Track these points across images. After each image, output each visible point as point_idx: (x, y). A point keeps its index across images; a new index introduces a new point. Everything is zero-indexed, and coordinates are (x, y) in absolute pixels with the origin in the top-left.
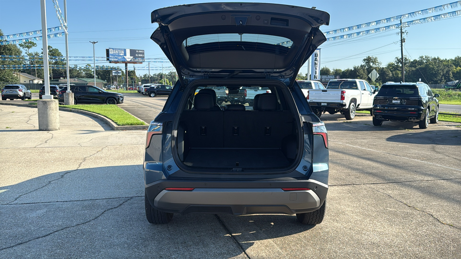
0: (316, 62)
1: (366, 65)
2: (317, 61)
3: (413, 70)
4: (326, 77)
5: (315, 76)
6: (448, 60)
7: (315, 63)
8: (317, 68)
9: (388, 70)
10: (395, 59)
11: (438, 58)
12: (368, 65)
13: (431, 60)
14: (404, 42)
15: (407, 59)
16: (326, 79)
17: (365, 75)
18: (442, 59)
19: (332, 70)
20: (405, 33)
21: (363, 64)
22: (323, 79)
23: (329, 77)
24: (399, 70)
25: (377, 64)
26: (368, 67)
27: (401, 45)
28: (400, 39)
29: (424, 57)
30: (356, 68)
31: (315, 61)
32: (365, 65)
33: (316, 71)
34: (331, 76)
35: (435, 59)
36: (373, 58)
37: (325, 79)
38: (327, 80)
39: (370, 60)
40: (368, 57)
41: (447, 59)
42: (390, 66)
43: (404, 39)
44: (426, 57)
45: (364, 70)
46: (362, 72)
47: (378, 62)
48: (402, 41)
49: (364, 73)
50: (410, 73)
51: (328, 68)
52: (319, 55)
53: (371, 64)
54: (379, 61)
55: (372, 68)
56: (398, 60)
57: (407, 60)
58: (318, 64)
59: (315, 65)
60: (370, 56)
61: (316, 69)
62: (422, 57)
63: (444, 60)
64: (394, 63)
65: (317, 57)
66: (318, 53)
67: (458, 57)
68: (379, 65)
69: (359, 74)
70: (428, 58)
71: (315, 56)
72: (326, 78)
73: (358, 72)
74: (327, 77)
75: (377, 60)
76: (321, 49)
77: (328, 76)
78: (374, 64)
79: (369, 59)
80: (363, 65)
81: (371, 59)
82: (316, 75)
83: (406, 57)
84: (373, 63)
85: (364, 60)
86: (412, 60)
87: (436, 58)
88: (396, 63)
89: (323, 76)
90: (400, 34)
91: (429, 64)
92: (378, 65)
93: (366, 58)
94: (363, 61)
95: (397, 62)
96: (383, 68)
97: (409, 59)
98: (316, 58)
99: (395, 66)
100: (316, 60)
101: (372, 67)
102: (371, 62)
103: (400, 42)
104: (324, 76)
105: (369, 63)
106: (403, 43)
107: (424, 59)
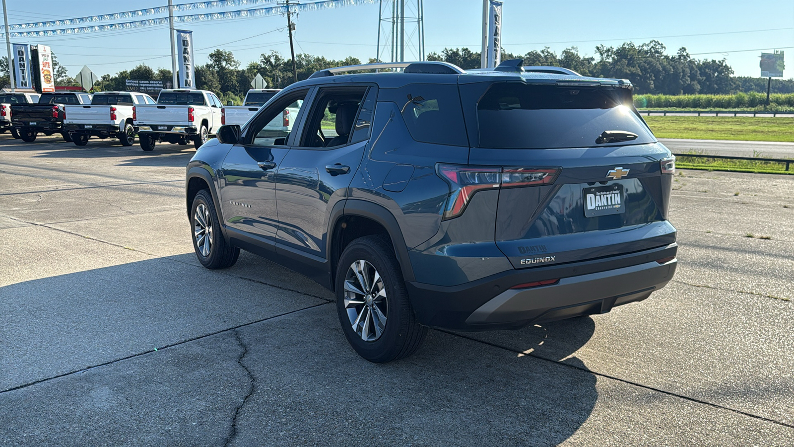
0: (186, 55)
1: (215, 66)
2: (188, 54)
3: (289, 77)
4: (147, 83)
5: (186, 81)
6: (337, 62)
7: (185, 57)
8: (188, 66)
9: (252, 76)
10: (261, 57)
11: (323, 59)
12: (218, 65)
13: (314, 61)
14: (294, 29)
15: (280, 57)
16: (149, 87)
17: (216, 83)
18: (328, 60)
19: (156, 72)
20: (295, 15)
21: (210, 62)
22: (142, 87)
23: (152, 84)
24: (268, 76)
25: (233, 63)
26: (218, 68)
27: (289, 35)
28: (288, 25)
29: (303, 56)
30: (200, 69)
31: (185, 53)
32: (213, 65)
33: (187, 73)
34: (156, 82)
35: (318, 60)
36: (225, 53)
37: (146, 87)
38: (150, 89)
39: (220, 55)
40: (217, 52)
41: (335, 61)
42: (254, 69)
43: (293, 24)
44: (305, 56)
45: (213, 74)
46: (210, 77)
47: (234, 61)
48: (291, 27)
49: (214, 78)
50: (286, 81)
51: (149, 68)
52: (189, 42)
53: (224, 64)
54: (235, 59)
55: (225, 71)
56: (265, 59)
57: (279, 59)
58: (190, 59)
59: (185, 62)
60: (221, 50)
61: (187, 68)
62: (301, 55)
63: (332, 61)
64: (259, 63)
65: (187, 46)
66: (189, 39)
67: (351, 58)
68: (237, 66)
69: (205, 80)
70: (309, 57)
71: (184, 45)
72: (147, 85)
73: (203, 76)
74: (149, 83)
75: (233, 58)
76: (192, 33)
77: (151, 82)
78: (229, 64)
79: (218, 54)
80: (209, 64)
81: (222, 55)
82: (188, 80)
83: (277, 54)
84: (226, 63)
85: (211, 56)
86: (286, 61)
87: (321, 58)
88: (262, 63)
89: (142, 82)
90: (286, 15)
91: (313, 68)
92: (235, 65)
93: (213, 53)
94: (210, 58)
95: (264, 62)
96: (243, 71)
97: (283, 58)
98: (185, 49)
99: (262, 68)
100: (185, 51)
101: (226, 69)
102: (224, 60)
103: (288, 28)
104: (144, 82)
105: (220, 61)
106: (293, 32)
107: (304, 59)
